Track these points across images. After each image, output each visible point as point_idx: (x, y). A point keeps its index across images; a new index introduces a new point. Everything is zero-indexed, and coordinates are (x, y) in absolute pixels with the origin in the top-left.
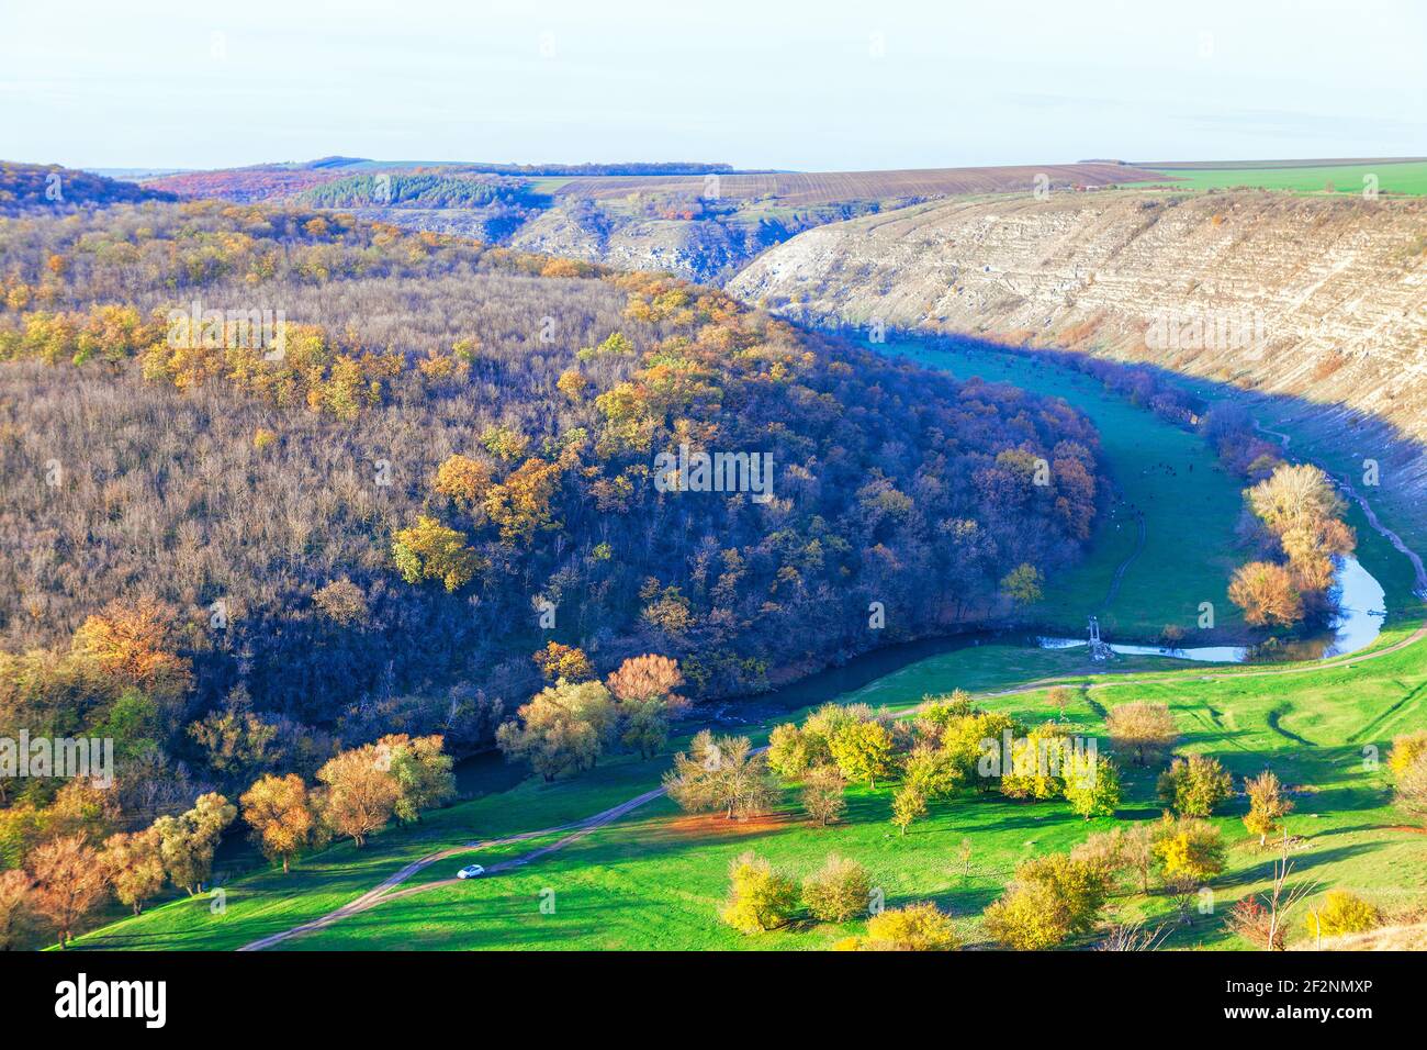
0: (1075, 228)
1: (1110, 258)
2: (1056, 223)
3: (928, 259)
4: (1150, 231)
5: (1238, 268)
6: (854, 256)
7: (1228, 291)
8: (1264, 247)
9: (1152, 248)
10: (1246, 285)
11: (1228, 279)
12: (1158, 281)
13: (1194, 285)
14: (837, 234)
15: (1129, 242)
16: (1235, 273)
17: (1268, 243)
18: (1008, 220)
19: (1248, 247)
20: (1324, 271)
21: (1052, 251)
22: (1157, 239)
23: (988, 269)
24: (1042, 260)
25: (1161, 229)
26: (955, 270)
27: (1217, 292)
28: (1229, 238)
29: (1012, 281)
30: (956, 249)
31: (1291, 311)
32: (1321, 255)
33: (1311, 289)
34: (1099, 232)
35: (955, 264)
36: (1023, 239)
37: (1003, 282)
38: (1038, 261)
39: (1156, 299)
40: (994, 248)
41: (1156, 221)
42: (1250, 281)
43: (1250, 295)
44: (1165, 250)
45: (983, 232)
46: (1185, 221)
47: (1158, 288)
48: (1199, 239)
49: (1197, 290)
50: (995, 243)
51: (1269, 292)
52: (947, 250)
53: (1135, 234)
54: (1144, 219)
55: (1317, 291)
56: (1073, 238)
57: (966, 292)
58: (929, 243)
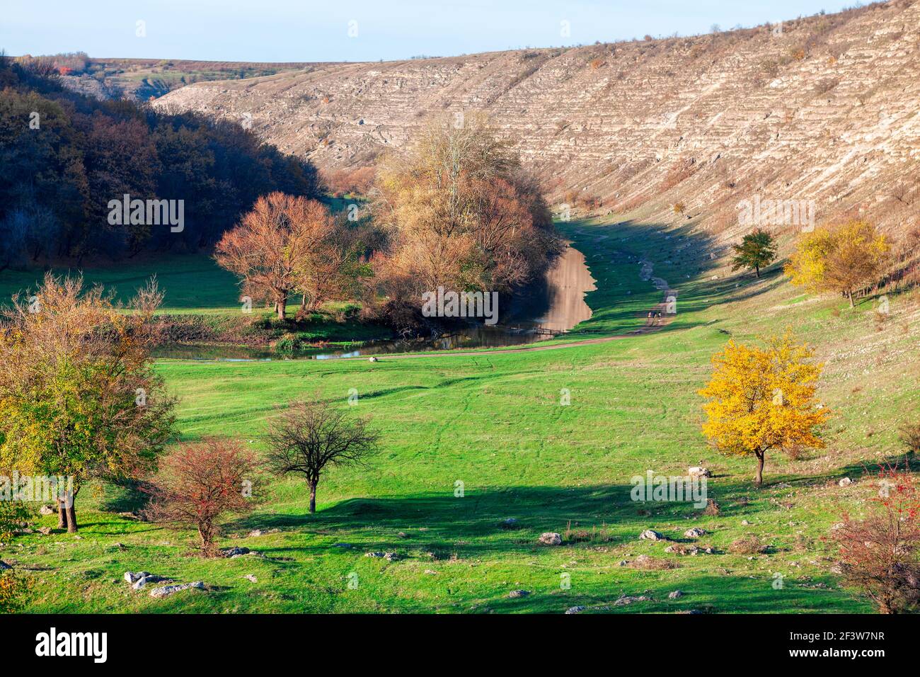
0: (455, 81)
1: (485, 107)
2: (437, 76)
3: (303, 114)
4: (529, 79)
5: (609, 104)
6: (229, 111)
7: (595, 128)
8: (638, 82)
9: (529, 95)
10: (614, 120)
11: (597, 116)
12: (529, 126)
13: (563, 125)
14: (215, 89)
15: (506, 90)
16: (604, 110)
17: (642, 79)
18: (388, 74)
19: (622, 85)
20: (693, 96)
21: (429, 103)
22: (534, 86)
23: (362, 123)
24: (416, 112)
25: (540, 77)
26: (329, 124)
27: (585, 129)
28: (606, 79)
29: (384, 134)
30: (333, 104)
31: (653, 137)
32: (692, 82)
33: (679, 112)
34: (479, 82)
35: (330, 118)
36: (401, 93)
37: (375, 134)
38: (413, 112)
39: (525, 142)
40: (371, 102)
41: (537, 70)
42: (618, 115)
43: (617, 129)
44: (542, 97)
45: (363, 87)
46: (565, 68)
47: (529, 132)
48: (576, 83)
49: (566, 130)
50: (373, 97)
51: (635, 123)
52: (324, 105)
53: (515, 82)
54: (524, 67)
55: (682, 114)
56: (452, 90)
57: (337, 146)
58: (307, 98)
